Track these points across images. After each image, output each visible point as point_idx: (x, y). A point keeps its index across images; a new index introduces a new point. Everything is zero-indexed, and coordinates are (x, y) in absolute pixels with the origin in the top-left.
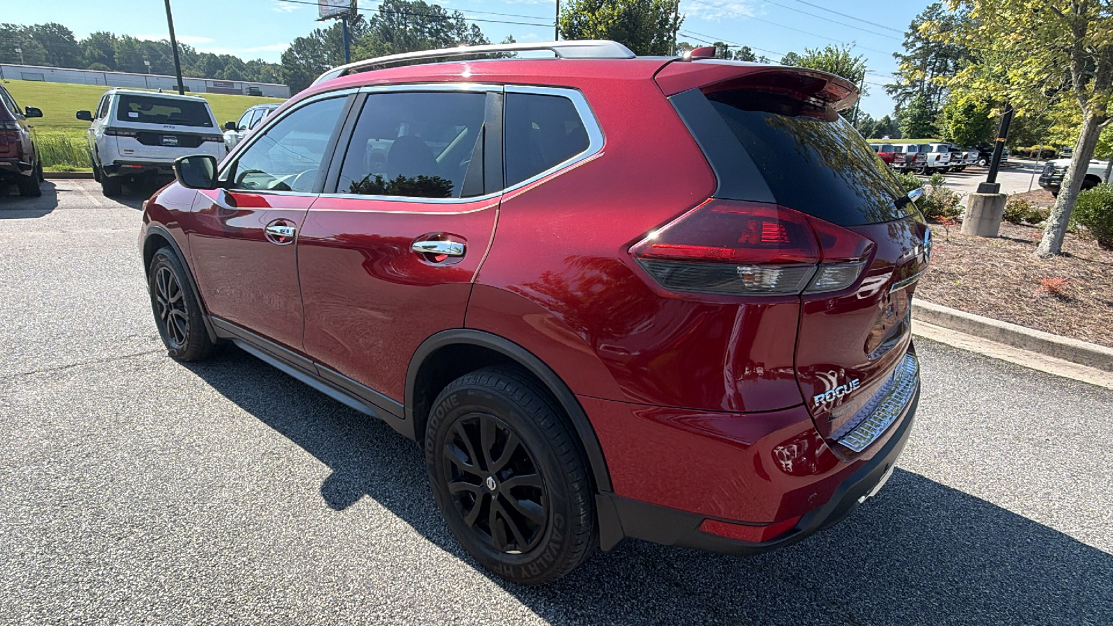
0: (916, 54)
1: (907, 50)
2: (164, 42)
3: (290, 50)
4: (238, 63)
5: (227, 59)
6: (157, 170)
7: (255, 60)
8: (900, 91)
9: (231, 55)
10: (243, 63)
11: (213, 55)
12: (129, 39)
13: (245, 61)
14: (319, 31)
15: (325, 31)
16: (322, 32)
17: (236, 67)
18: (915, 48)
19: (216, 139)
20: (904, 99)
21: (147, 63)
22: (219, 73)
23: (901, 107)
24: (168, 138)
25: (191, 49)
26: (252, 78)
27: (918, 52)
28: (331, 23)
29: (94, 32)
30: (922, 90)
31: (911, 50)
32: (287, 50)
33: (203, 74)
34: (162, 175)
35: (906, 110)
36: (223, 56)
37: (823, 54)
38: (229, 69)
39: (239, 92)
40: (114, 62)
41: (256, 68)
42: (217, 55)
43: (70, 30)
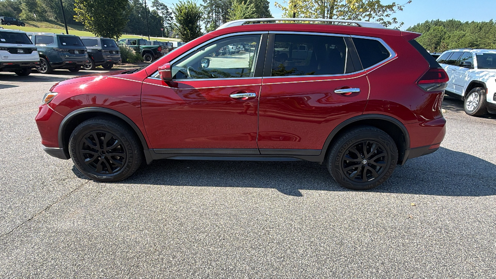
0: (208, 5)
1: (205, 4)
8: (205, 20)
18: (207, 3)
20: (207, 24)
23: (207, 27)
27: (208, 4)
30: (213, 20)
31: (206, 3)
35: (209, 28)
37: (186, 3)
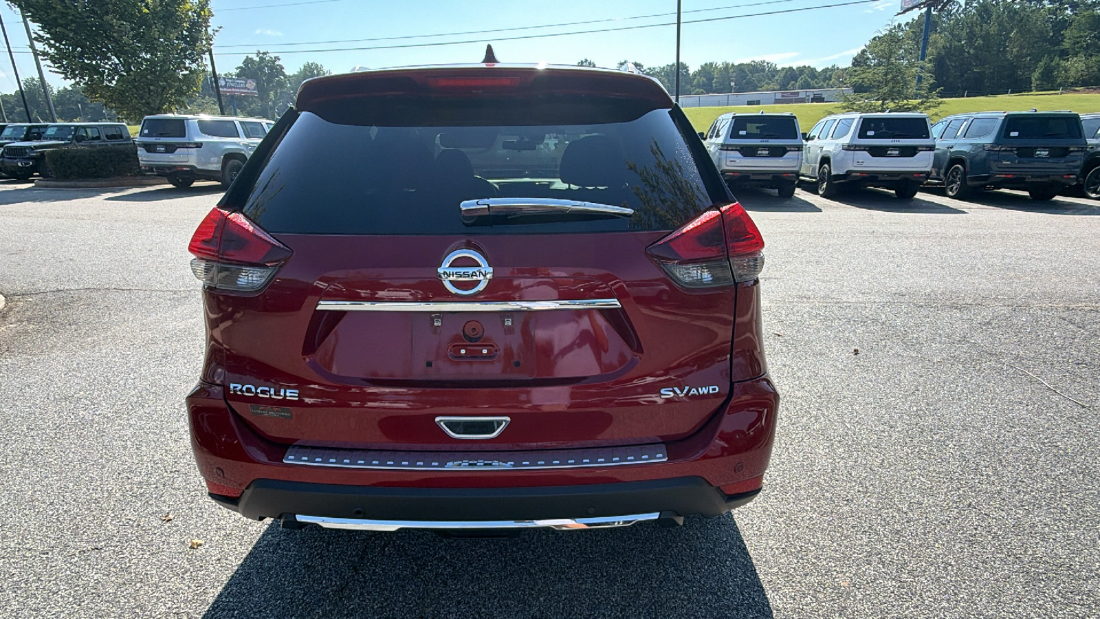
2: (753, 63)
3: (863, 52)
4: (812, 72)
5: (802, 70)
6: (749, 176)
7: (830, 67)
9: (807, 66)
10: (816, 71)
11: (791, 68)
12: (727, 65)
13: (819, 70)
14: (899, 25)
15: (907, 24)
16: (903, 26)
17: (809, 77)
19: (796, 149)
21: (732, 84)
22: (793, 85)
24: (762, 150)
25: (774, 65)
26: (822, 85)
28: (915, 14)
29: (703, 64)
32: (860, 52)
33: (778, 87)
34: (753, 180)
36: (800, 68)
38: (802, 79)
39: (802, 100)
40: (712, 86)
41: (828, 75)
42: (795, 68)
43: (687, 65)
